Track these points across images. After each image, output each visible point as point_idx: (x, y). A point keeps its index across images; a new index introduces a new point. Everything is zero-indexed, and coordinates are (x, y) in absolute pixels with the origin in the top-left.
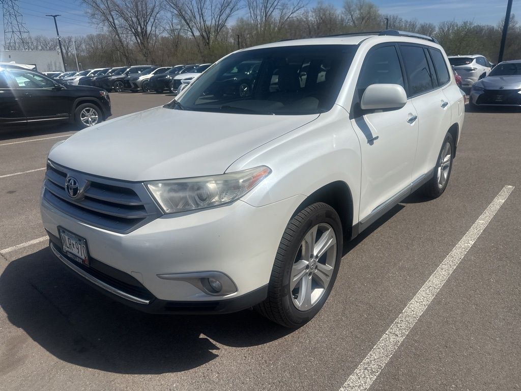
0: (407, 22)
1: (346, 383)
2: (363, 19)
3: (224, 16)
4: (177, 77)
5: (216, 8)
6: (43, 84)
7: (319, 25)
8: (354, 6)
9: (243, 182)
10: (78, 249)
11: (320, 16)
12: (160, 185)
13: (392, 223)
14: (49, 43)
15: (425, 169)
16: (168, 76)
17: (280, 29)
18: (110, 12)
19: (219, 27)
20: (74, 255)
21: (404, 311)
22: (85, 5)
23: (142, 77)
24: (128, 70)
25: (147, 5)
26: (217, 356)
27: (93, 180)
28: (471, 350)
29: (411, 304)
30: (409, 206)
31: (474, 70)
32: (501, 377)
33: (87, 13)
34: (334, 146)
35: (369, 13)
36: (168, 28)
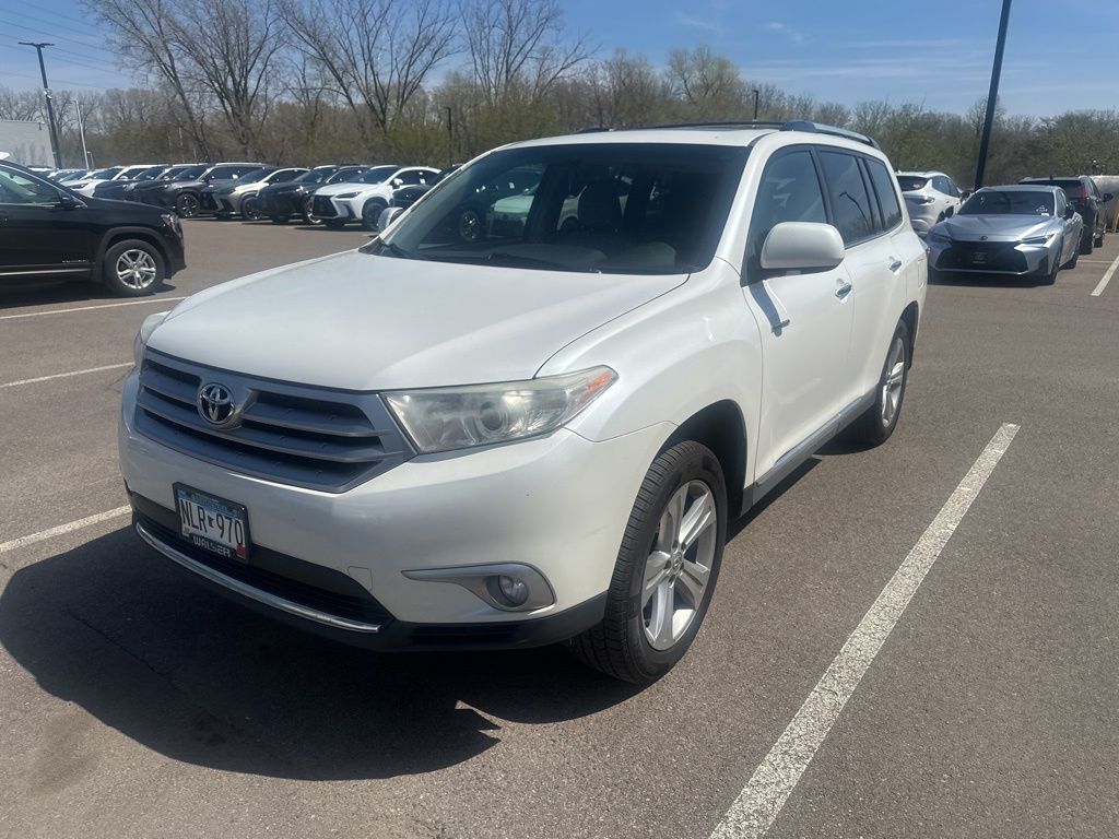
0: (793, 99)
1: (753, 779)
2: (708, 88)
3: (418, 67)
4: (322, 191)
5: (401, 48)
6: (31, 194)
7: (618, 96)
8: (690, 63)
9: (573, 393)
10: (222, 528)
11: (620, 77)
12: (407, 398)
13: (800, 491)
14: (16, 104)
15: (862, 388)
16: (302, 188)
17: (538, 100)
18: (164, 42)
19: (407, 90)
20: (210, 541)
21: (842, 650)
22: (106, 25)
23: (241, 187)
24: (209, 171)
25: (250, 34)
26: (498, 740)
27: (262, 389)
28: (970, 715)
29: (855, 637)
30: (829, 461)
31: (929, 201)
32: (1027, 758)
33: (109, 42)
34: (710, 337)
35: (720, 77)
36: (293, 84)
